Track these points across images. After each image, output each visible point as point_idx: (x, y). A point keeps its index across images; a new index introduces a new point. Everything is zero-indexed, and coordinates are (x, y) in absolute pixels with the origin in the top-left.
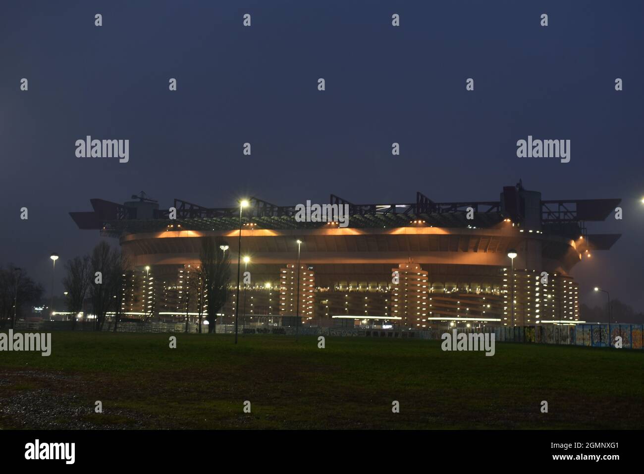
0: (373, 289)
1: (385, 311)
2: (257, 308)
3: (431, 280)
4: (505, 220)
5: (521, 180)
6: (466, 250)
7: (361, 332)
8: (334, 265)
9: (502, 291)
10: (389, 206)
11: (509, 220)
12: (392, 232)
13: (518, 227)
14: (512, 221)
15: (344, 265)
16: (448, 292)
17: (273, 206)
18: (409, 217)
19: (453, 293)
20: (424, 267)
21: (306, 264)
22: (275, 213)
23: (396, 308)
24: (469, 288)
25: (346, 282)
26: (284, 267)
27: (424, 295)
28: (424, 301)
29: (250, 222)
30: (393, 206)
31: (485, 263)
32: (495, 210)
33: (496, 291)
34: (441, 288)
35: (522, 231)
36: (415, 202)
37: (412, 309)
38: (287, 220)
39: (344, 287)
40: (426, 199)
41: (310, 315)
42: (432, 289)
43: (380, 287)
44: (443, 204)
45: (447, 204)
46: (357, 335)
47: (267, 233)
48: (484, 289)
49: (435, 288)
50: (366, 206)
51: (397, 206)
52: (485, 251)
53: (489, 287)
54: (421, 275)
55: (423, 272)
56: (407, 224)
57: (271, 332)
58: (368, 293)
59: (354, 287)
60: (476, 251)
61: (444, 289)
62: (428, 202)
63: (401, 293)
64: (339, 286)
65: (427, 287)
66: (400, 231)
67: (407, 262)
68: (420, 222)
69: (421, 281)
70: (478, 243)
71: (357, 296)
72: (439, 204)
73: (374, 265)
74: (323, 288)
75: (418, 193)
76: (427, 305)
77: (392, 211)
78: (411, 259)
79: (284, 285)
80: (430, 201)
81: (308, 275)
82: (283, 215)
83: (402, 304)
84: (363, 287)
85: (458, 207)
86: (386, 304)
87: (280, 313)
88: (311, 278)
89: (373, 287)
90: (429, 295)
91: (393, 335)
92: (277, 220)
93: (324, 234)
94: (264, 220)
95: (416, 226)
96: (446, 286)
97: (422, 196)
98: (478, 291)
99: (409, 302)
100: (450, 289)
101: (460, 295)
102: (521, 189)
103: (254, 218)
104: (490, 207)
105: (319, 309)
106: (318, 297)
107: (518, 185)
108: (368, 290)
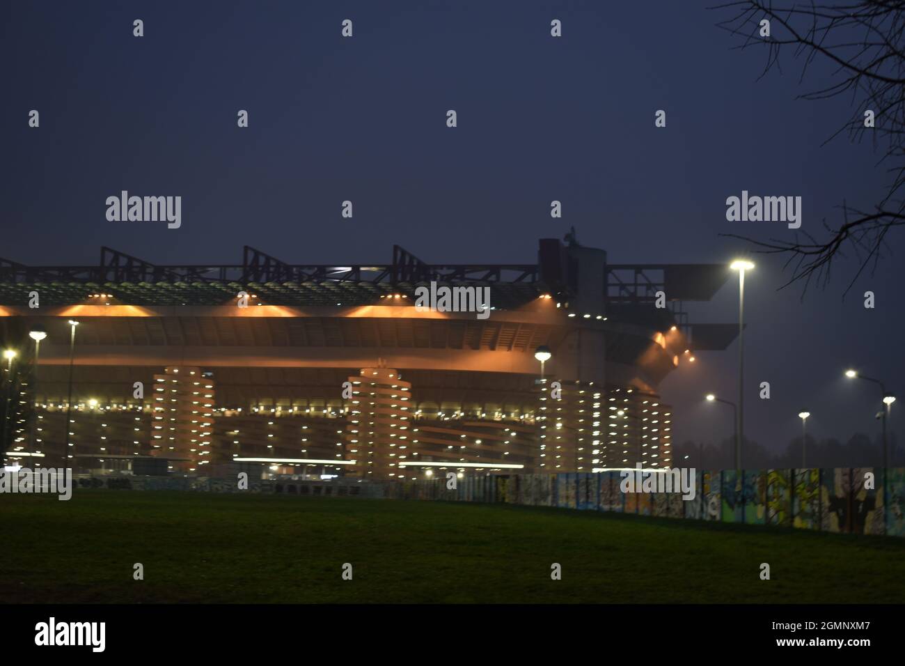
0: (317, 413)
1: (338, 450)
2: (113, 444)
3: (418, 396)
4: (542, 297)
5: (573, 229)
6: (476, 346)
7: (266, 485)
8: (249, 369)
9: (538, 418)
10: (349, 269)
11: (548, 297)
12: (349, 313)
13: (567, 309)
14: (555, 298)
15: (267, 370)
16: (447, 419)
17: (144, 265)
18: (380, 288)
19: (453, 421)
20: (405, 374)
21: (200, 367)
22: (148, 277)
23: (355, 446)
24: (483, 412)
25: (271, 400)
26: (161, 371)
27: (403, 423)
28: (403, 433)
29: (100, 292)
30: (356, 269)
31: (510, 371)
32: (528, 279)
33: (528, 417)
34: (434, 411)
35: (572, 315)
36: (390, 262)
37: (381, 448)
38: (167, 290)
39: (268, 408)
40: (412, 258)
41: (204, 457)
42: (419, 413)
43: (330, 409)
44: (442, 267)
45: (449, 267)
46: (259, 490)
47: (132, 311)
48: (508, 414)
49: (424, 411)
50: (310, 267)
51: (362, 269)
52: (509, 349)
53: (517, 411)
54: (399, 388)
55: (402, 383)
56: (374, 300)
57: (105, 486)
58: (308, 420)
59: (285, 408)
60: (493, 349)
61: (440, 414)
62: (415, 263)
63: (364, 419)
64: (258, 407)
65: (410, 410)
66: (364, 312)
67: (375, 365)
68: (397, 296)
69: (398, 398)
70: (496, 336)
71: (289, 424)
72: (435, 267)
73: (319, 370)
74: (229, 408)
75: (396, 248)
76: (409, 441)
77: (353, 277)
78: (382, 361)
79: (159, 404)
80: (419, 262)
81: (202, 386)
82: (163, 281)
83: (364, 439)
84: (301, 408)
85: (467, 272)
86: (338, 438)
87: (152, 453)
88: (208, 391)
89: (318, 409)
90: (413, 422)
91: (323, 491)
92: (149, 290)
93: (231, 315)
94: (126, 288)
95: (391, 303)
96: (443, 407)
97: (404, 253)
98: (498, 416)
99: (377, 436)
100: (449, 413)
101: (467, 424)
102: (574, 244)
103: (107, 285)
104: (522, 273)
105: (222, 448)
106: (221, 425)
107: (568, 237)
108: (308, 414)
